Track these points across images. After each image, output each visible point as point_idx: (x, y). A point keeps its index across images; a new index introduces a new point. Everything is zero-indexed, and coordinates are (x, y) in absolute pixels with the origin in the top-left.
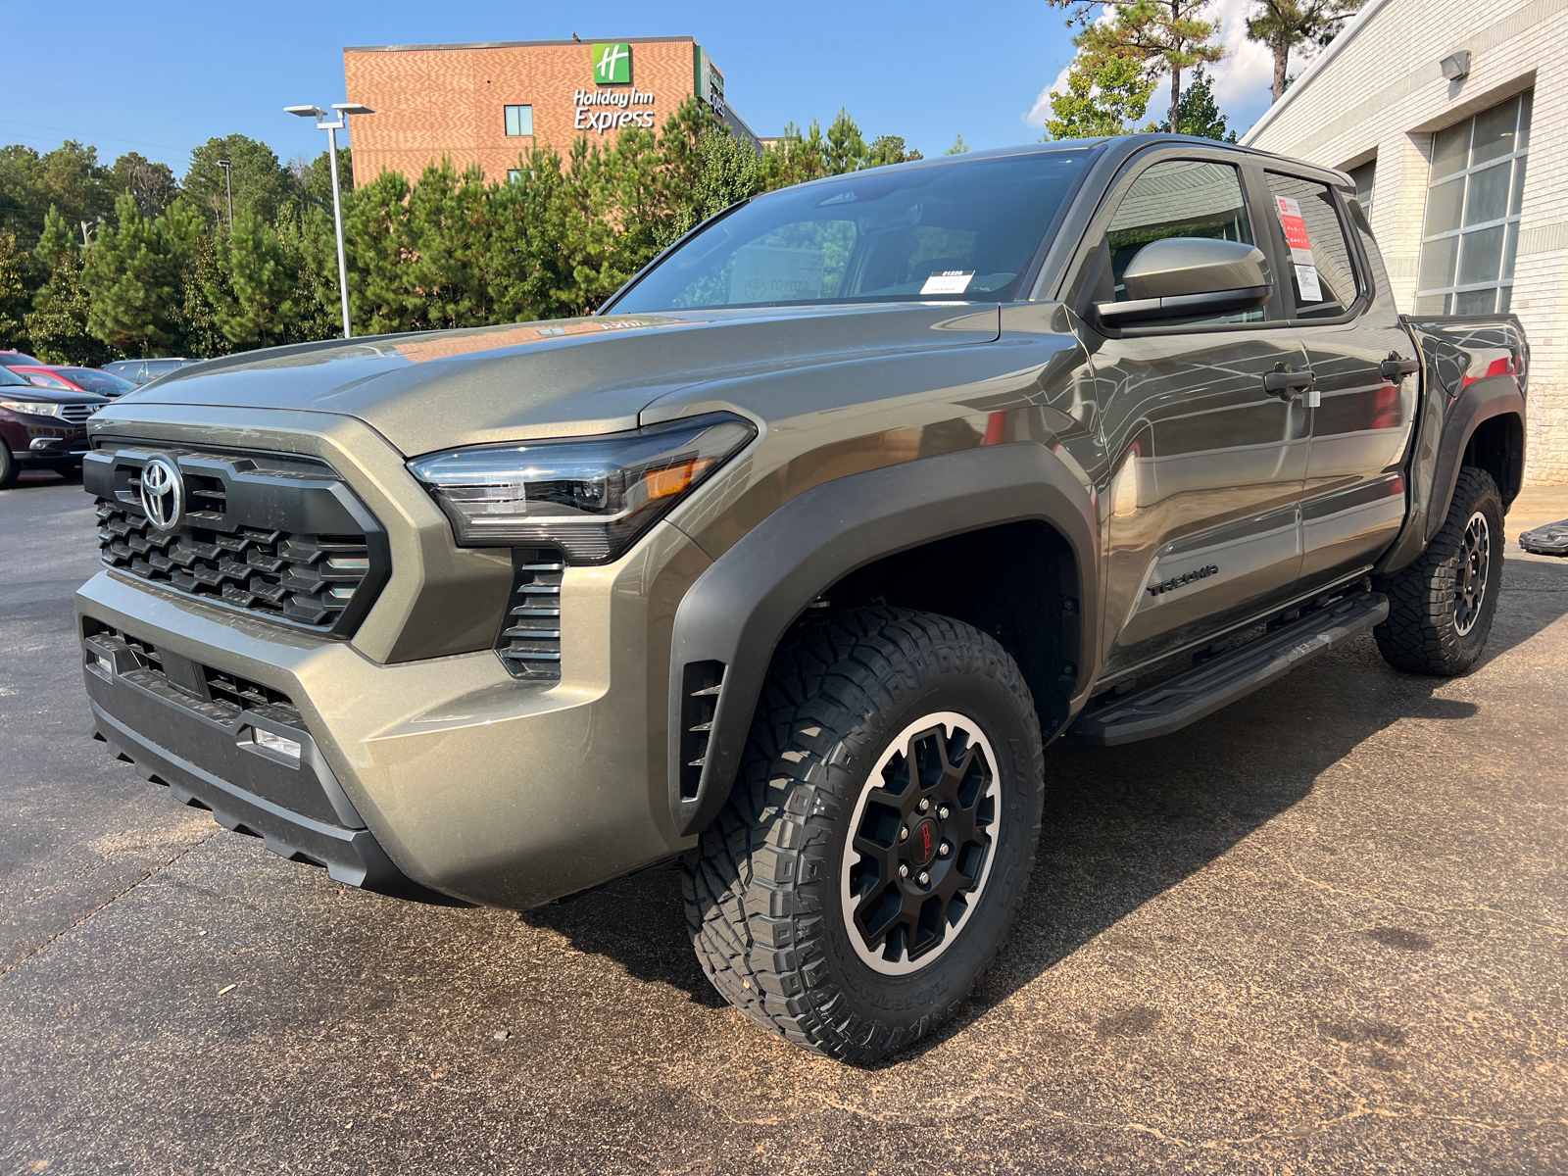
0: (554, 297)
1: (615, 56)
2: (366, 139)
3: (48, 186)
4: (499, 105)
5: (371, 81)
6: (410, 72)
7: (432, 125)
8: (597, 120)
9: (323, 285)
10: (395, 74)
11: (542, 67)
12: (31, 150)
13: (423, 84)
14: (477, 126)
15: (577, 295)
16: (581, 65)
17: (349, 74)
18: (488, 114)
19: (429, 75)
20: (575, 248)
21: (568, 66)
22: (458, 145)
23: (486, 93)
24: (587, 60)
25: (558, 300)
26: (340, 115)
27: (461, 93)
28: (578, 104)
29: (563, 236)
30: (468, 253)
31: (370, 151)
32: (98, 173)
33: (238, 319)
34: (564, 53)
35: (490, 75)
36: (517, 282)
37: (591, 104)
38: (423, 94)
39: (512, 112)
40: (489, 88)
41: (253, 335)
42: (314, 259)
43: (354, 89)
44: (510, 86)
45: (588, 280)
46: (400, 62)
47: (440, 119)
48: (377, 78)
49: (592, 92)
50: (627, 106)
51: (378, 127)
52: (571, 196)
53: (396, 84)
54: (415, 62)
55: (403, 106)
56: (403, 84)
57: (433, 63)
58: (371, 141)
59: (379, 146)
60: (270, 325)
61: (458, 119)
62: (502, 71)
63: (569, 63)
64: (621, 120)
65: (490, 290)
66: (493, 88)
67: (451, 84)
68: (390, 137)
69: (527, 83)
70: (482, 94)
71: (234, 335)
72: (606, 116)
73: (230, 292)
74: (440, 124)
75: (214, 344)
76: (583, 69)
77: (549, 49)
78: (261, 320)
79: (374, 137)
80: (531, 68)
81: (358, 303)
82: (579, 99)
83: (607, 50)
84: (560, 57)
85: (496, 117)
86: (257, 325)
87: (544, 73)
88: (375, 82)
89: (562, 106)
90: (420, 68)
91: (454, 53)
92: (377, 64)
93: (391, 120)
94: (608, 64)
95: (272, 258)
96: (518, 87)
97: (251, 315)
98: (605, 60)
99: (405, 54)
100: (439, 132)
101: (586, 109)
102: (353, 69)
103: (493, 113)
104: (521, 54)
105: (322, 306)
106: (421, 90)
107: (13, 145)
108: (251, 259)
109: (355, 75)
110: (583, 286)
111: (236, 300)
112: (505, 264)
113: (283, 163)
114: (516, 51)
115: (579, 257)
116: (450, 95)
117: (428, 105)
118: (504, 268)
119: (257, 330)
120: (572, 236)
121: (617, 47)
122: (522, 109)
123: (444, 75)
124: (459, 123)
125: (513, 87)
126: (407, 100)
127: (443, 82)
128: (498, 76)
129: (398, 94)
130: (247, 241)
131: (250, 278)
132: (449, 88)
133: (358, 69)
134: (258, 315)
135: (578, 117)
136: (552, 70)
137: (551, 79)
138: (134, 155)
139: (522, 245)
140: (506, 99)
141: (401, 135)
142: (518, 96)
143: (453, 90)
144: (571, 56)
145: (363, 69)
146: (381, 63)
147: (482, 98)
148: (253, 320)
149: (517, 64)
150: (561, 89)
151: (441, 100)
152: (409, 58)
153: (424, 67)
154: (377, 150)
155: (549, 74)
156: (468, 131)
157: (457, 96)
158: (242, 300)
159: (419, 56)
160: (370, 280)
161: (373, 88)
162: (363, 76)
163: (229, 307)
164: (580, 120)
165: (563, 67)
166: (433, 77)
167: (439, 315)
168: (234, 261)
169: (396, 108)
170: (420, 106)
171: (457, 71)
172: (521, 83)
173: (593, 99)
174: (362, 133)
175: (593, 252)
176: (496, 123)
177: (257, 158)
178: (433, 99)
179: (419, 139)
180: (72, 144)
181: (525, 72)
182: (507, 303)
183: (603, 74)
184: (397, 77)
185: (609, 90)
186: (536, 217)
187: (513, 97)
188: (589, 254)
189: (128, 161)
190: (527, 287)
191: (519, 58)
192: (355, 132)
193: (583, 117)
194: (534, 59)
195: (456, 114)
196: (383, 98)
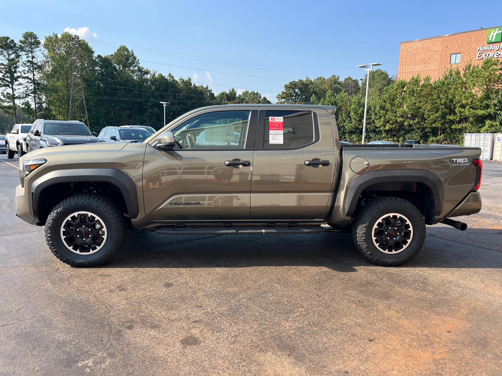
0: (448, 118)
1: (496, 32)
2: (403, 69)
3: (325, 88)
4: (449, 54)
5: (407, 51)
6: (421, 47)
7: (425, 63)
8: (485, 56)
9: (375, 115)
10: (416, 48)
11: (467, 40)
12: (324, 78)
13: (424, 50)
14: (440, 61)
15: (457, 118)
16: (482, 37)
17: (401, 50)
18: (445, 57)
19: (426, 47)
20: (458, 102)
21: (477, 38)
22: (433, 69)
23: (445, 51)
24: (485, 35)
25: (449, 119)
26: (372, 66)
27: (436, 52)
28: (479, 51)
29: (454, 97)
30: (420, 104)
31: (404, 73)
32: (339, 83)
33: (350, 124)
34: (476, 34)
35: (447, 45)
36: (435, 113)
37: (484, 50)
38: (424, 53)
39: (454, 56)
40: (446, 49)
41: (354, 129)
42: (374, 107)
43: (402, 54)
44: (454, 47)
45: (460, 112)
46: (418, 45)
47: (428, 61)
48: (410, 50)
49: (485, 46)
50: (498, 50)
51: (407, 65)
52: (460, 84)
53: (415, 51)
54: (423, 44)
55: (417, 58)
56: (418, 51)
57: (428, 43)
58: (404, 70)
59: (407, 71)
60: (359, 126)
61: (434, 60)
62: (452, 43)
63: (478, 37)
64: (495, 55)
65: (425, 116)
66: (448, 49)
67: (434, 49)
68: (411, 68)
69: (460, 46)
70: (444, 51)
71: (348, 129)
72: (489, 54)
73: (350, 117)
74: (428, 62)
75: (344, 131)
76: (482, 39)
77: (471, 33)
78: (356, 125)
79: (405, 68)
80: (463, 40)
81: (383, 120)
82: (479, 49)
83: (493, 31)
84: (474, 35)
85: (447, 58)
86: (355, 126)
87: (467, 42)
88: (409, 51)
89: (472, 52)
90: (424, 46)
91: (436, 39)
92: (410, 46)
93: (412, 63)
94: (493, 36)
95: (363, 107)
96: (457, 47)
97: (354, 123)
98: (492, 34)
99: (419, 42)
100: (427, 65)
101: (482, 52)
102: (403, 48)
103: (446, 57)
104: (460, 36)
105: (374, 120)
106: (423, 52)
107: (320, 77)
108: (357, 107)
109: (403, 50)
110: (458, 114)
111: (351, 119)
112: (431, 107)
113: (390, 77)
114: (458, 36)
115: (459, 105)
116: (432, 53)
117: (425, 57)
118: (431, 109)
119: (355, 127)
120: (457, 98)
121: (497, 29)
122: (457, 54)
123: (432, 47)
124: (434, 61)
125: (455, 48)
126: (418, 56)
127: (431, 49)
128: (450, 45)
129: (416, 54)
130: (356, 102)
131: (355, 113)
132: (433, 50)
133: (404, 48)
134: (356, 123)
135: (478, 55)
136: (471, 40)
137: (470, 43)
138: (349, 77)
139: (438, 101)
140: (452, 52)
141: (414, 67)
142: (457, 50)
143: (434, 51)
144: (479, 34)
145: (406, 48)
146: (412, 46)
147: (443, 53)
148: (354, 125)
149: (458, 40)
150: (473, 46)
151: (429, 55)
152: (421, 43)
153: (425, 45)
154: (406, 72)
155: (469, 42)
156: (437, 64)
157: (435, 53)
158: (352, 119)
159: (424, 42)
160: (388, 113)
161: (408, 54)
162: (405, 50)
163: (349, 121)
164: (479, 57)
165: (475, 39)
166: (428, 48)
167: (408, 124)
168: (352, 108)
169: (414, 59)
170: (422, 57)
171: (436, 45)
172: (458, 46)
173: (485, 48)
174: (402, 68)
175: (464, 103)
176: (447, 60)
177: (382, 76)
178: (427, 55)
179: (420, 68)
180: (334, 76)
181: (460, 42)
182: (430, 120)
183: (490, 39)
184: (416, 49)
185: (492, 45)
186: (446, 92)
187: (455, 51)
188: (463, 103)
189: (347, 79)
190: (438, 115)
191: (459, 38)
192: (400, 67)
193: (480, 55)
194: (464, 37)
195: (433, 59)
196: (410, 56)
